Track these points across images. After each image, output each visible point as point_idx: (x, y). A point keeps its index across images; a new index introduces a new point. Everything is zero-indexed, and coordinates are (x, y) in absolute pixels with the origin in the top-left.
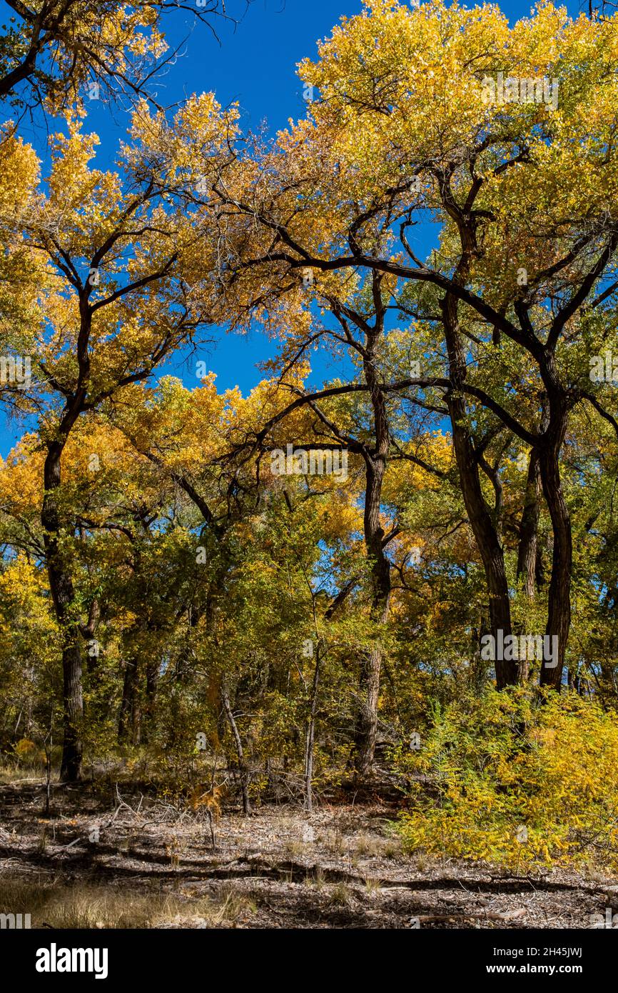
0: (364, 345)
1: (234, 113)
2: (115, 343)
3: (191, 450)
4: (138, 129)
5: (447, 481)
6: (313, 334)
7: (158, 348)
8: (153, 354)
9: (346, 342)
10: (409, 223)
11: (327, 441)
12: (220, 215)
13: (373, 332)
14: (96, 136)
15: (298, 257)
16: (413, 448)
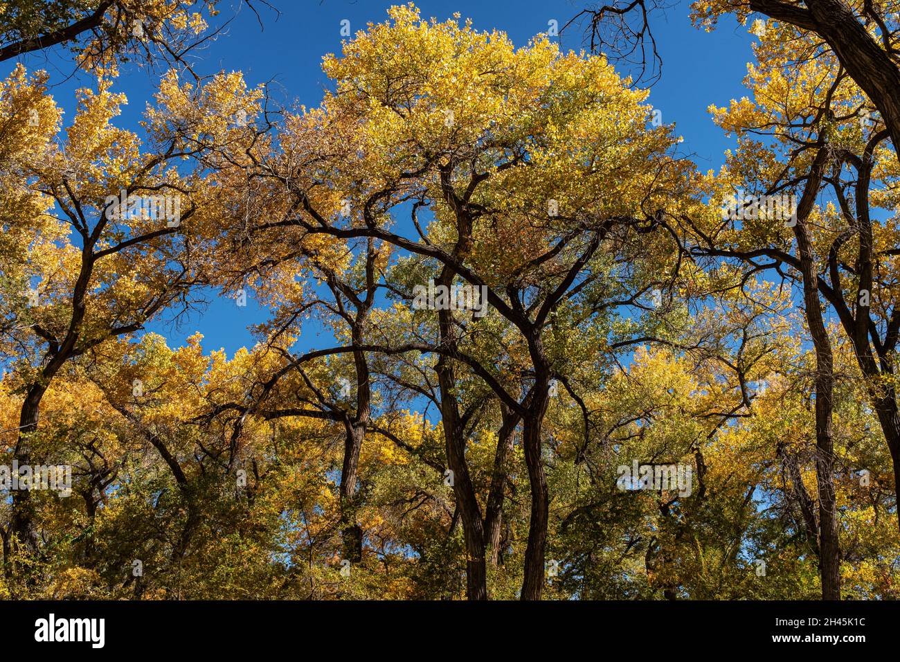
0: (354, 318)
1: (259, 93)
2: (109, 295)
3: (172, 407)
4: (164, 95)
5: (417, 456)
6: (307, 303)
7: (149, 303)
8: (144, 309)
9: (337, 313)
10: (422, 204)
11: (308, 407)
12: (252, 176)
13: (363, 307)
14: (124, 96)
15: (316, 224)
16: (385, 423)
